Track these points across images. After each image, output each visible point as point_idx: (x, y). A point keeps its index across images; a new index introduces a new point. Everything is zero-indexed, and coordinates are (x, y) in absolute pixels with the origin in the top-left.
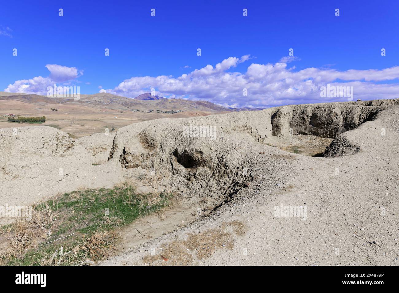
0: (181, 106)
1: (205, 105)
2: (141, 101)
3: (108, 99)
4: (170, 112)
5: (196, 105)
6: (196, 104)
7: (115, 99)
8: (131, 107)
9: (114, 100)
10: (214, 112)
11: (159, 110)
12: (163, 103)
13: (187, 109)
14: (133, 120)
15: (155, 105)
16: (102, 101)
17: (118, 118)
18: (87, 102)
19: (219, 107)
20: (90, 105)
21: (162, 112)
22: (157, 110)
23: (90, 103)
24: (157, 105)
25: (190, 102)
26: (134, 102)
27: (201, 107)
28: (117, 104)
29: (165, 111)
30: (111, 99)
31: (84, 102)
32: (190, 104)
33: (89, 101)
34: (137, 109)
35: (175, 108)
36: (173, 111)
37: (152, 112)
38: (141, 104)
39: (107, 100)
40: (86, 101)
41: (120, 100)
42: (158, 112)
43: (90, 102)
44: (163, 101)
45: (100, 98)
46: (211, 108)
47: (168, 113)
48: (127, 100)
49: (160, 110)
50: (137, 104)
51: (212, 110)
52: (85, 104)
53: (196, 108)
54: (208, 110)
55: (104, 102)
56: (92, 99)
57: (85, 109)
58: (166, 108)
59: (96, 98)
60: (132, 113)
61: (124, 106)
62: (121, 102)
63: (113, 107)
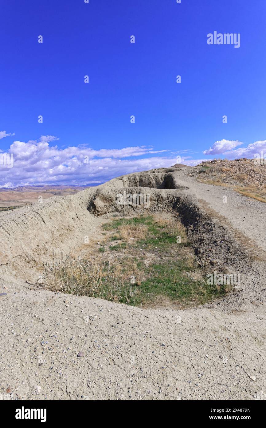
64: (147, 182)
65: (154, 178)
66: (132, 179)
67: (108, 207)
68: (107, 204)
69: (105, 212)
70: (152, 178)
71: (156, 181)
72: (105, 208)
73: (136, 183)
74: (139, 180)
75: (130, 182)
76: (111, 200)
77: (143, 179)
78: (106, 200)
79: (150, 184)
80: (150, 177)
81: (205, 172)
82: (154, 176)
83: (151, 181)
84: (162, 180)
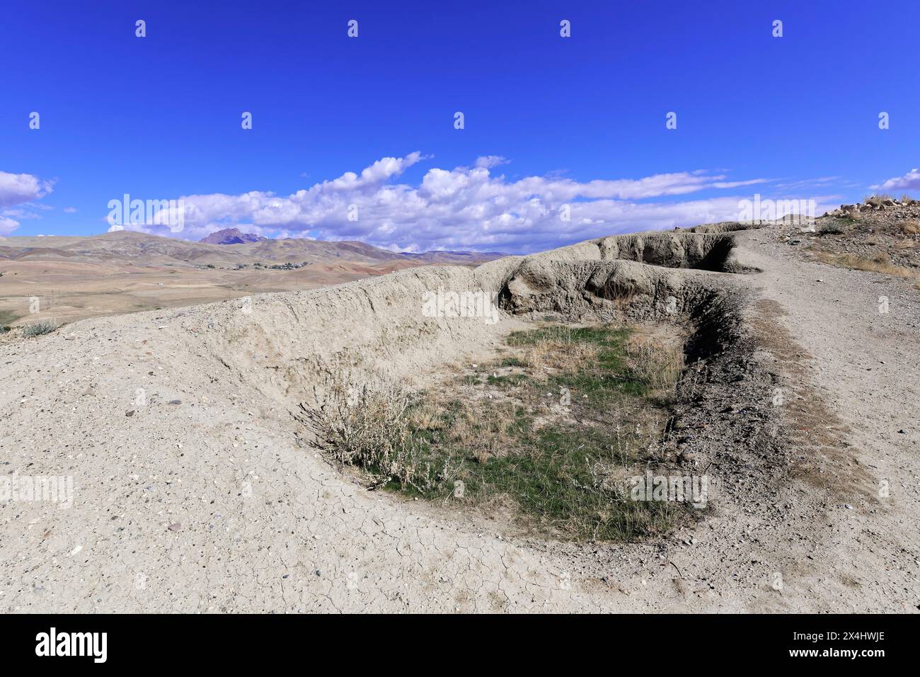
0: (307, 253)
1: (356, 250)
2: (216, 247)
3: (135, 245)
4: (284, 266)
5: (338, 250)
6: (336, 248)
7: (153, 243)
8: (193, 259)
9: (151, 246)
10: (374, 261)
11: (259, 265)
12: (266, 250)
13: (319, 259)
14: (203, 288)
15: (248, 254)
16: (120, 249)
17: (168, 286)
18: (83, 252)
19: (383, 253)
20: (90, 259)
21: (266, 267)
22: (255, 265)
23: (89, 254)
24: (254, 252)
25: (324, 245)
26: (201, 250)
27: (348, 254)
28: (159, 254)
29: (272, 265)
30: (143, 245)
31: (73, 254)
32: (325, 250)
33: (87, 250)
34: (208, 264)
35: (293, 257)
36: (289, 264)
37: (242, 267)
38: (217, 252)
39: (134, 247)
40: (78, 250)
41: (165, 245)
42: (256, 268)
43: (88, 252)
44: (266, 244)
45: (114, 244)
46: (367, 254)
47: (279, 268)
48: (182, 246)
49: (260, 263)
50: (207, 252)
51: (369, 258)
52: (77, 258)
53: (338, 255)
54: (361, 260)
55: (126, 252)
56: (94, 246)
57: (79, 268)
58: (274, 259)
59: (105, 243)
60: (199, 272)
61: (177, 258)
62: (169, 250)
63: (150, 261)
64: (663, 253)
65: (684, 244)
66: (625, 244)
67: (538, 299)
68: (537, 293)
69: (531, 309)
70: (679, 244)
71: (687, 251)
72: (532, 301)
73: (635, 253)
74: (642, 248)
75: (620, 250)
76: (546, 285)
77: (655, 245)
78: (537, 283)
79: (670, 259)
80: (673, 241)
81: (840, 233)
82: (685, 240)
83: (674, 251)
84: (704, 249)
